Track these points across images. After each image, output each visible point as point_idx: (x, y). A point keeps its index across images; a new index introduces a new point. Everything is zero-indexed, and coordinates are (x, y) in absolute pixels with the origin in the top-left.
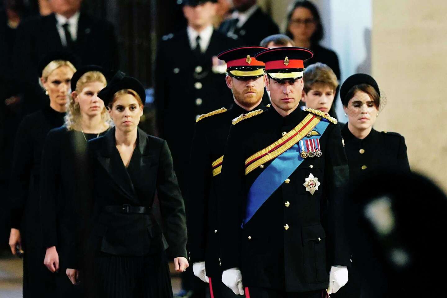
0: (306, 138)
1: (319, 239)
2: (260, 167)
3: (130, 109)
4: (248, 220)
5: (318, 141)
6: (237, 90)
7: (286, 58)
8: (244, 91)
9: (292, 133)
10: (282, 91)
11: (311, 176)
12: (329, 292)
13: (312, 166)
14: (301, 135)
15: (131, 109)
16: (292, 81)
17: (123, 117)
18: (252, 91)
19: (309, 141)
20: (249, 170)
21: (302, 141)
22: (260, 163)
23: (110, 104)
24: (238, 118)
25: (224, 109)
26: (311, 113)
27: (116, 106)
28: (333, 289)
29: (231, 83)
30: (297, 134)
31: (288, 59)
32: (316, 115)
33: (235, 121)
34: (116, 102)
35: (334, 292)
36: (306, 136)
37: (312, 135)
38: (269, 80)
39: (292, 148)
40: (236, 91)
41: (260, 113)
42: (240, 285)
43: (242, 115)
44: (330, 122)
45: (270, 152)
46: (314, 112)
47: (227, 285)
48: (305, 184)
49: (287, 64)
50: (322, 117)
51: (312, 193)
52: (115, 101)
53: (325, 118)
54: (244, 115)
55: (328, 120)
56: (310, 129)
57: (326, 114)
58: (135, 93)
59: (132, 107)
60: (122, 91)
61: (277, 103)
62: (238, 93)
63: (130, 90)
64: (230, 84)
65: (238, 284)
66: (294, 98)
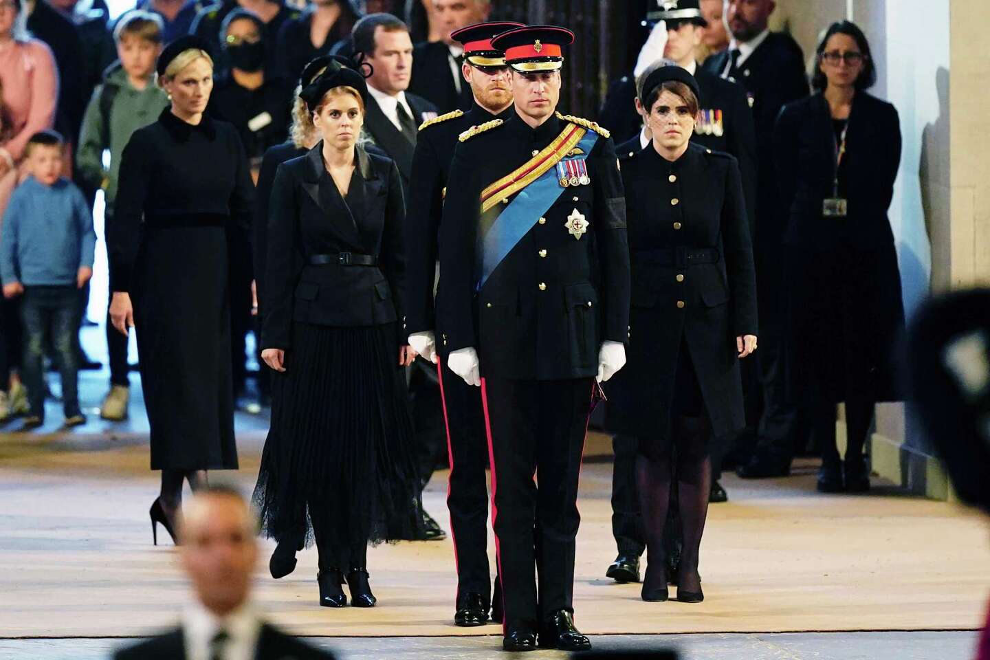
0: (566, 159)
1: (590, 304)
2: (502, 201)
3: (348, 114)
4: (485, 279)
5: (583, 163)
6: (478, 84)
7: (537, 42)
8: (488, 87)
9: (546, 152)
10: (532, 90)
11: (575, 211)
12: (599, 379)
13: (576, 199)
14: (560, 155)
15: (350, 115)
16: (545, 75)
17: (339, 126)
18: (499, 86)
19: (570, 162)
20: (486, 206)
21: (560, 163)
22: (503, 196)
23: (318, 107)
24: (467, 132)
25: (459, 112)
26: (573, 123)
27: (329, 111)
28: (603, 376)
29: (470, 74)
30: (553, 153)
31: (540, 43)
32: (578, 126)
33: (464, 136)
34: (330, 105)
35: (606, 380)
36: (567, 156)
37: (574, 155)
38: (513, 75)
39: (546, 174)
40: (477, 86)
41: (499, 124)
42: (476, 373)
43: (473, 127)
44: (599, 135)
45: (516, 180)
46: (576, 122)
47: (456, 372)
48: (568, 225)
49: (538, 51)
50: (587, 127)
51: (578, 237)
52: (326, 104)
53: (592, 130)
54: (476, 128)
55: (596, 131)
56: (572, 146)
57: (594, 124)
58: (356, 91)
59: (352, 113)
60: (338, 89)
61: (524, 107)
62: (480, 90)
63: (350, 88)
64: (468, 75)
65: (472, 371)
66: (550, 99)
